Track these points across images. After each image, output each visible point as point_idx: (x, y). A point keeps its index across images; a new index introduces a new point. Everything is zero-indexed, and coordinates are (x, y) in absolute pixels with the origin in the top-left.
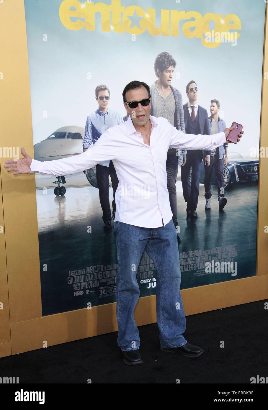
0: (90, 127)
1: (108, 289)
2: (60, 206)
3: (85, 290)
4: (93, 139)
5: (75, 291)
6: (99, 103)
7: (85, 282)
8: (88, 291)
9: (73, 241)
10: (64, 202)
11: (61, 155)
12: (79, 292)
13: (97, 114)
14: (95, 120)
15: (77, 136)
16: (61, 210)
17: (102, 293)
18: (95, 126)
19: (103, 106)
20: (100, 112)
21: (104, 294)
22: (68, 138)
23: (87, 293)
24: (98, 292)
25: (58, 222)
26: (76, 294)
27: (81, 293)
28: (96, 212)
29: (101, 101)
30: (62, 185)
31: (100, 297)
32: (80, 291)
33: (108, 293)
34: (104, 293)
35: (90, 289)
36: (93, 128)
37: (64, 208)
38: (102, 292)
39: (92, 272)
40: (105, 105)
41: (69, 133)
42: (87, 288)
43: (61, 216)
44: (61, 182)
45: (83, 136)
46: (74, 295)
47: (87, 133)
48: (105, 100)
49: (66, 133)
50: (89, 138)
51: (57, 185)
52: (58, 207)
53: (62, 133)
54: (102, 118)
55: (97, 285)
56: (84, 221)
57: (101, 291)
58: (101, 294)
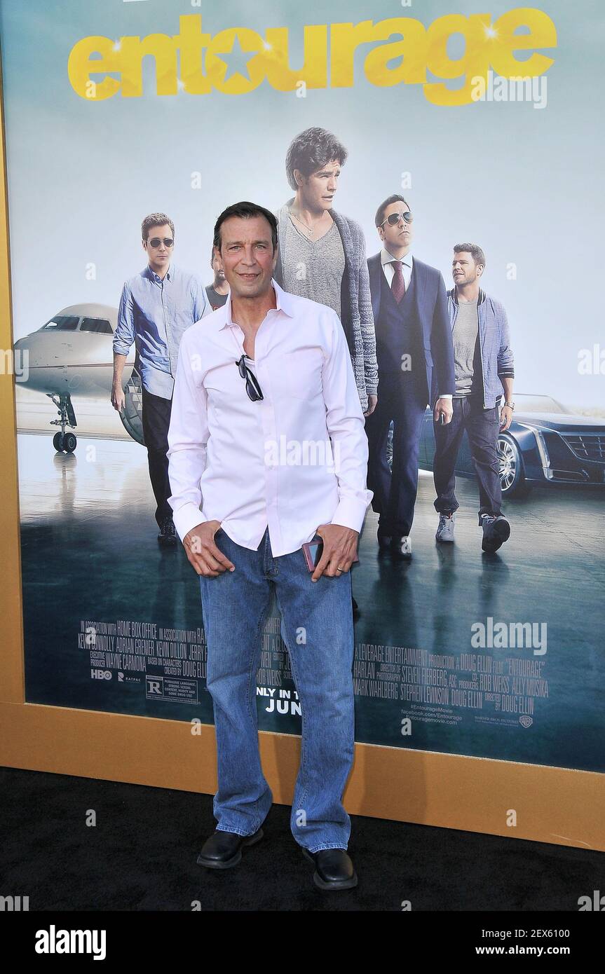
0: (128, 306)
1: (166, 685)
2: (64, 474)
3: (115, 672)
4: (135, 334)
5: (95, 668)
6: (150, 254)
7: (115, 652)
8: (121, 675)
9: (91, 556)
10: (73, 466)
11: (69, 366)
12: (101, 671)
13: (146, 279)
14: (140, 291)
15: (100, 326)
16: (67, 483)
17: (154, 690)
18: (141, 305)
19: (158, 262)
20: (152, 273)
21: (156, 694)
22: (82, 329)
23: (120, 680)
24: (144, 686)
25: (60, 509)
26: (97, 675)
27: (107, 676)
28: (142, 501)
29: (155, 250)
30: (68, 429)
31: (148, 697)
32: (104, 669)
33: (166, 693)
34: (158, 692)
35: (128, 673)
36: (137, 310)
37: (72, 480)
38: (154, 688)
39: (131, 634)
40: (162, 258)
41: (86, 320)
42: (119, 667)
43: (67, 496)
44: (67, 424)
45: (114, 326)
46: (93, 677)
47: (124, 322)
48: (163, 246)
49: (78, 319)
50: (128, 331)
51: (59, 429)
52: (60, 475)
53: (70, 318)
54: (156, 287)
55: (143, 668)
56: (117, 517)
57: (151, 683)
58: (152, 691)
